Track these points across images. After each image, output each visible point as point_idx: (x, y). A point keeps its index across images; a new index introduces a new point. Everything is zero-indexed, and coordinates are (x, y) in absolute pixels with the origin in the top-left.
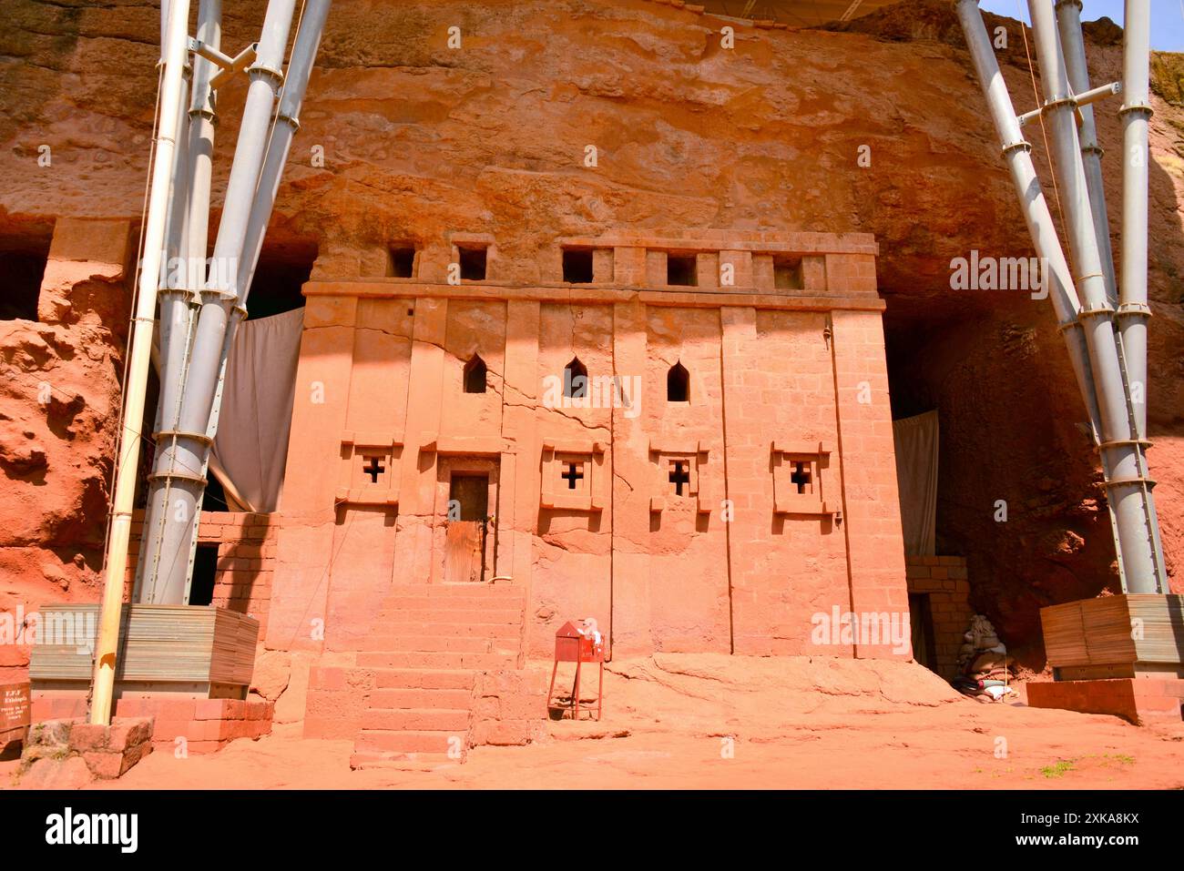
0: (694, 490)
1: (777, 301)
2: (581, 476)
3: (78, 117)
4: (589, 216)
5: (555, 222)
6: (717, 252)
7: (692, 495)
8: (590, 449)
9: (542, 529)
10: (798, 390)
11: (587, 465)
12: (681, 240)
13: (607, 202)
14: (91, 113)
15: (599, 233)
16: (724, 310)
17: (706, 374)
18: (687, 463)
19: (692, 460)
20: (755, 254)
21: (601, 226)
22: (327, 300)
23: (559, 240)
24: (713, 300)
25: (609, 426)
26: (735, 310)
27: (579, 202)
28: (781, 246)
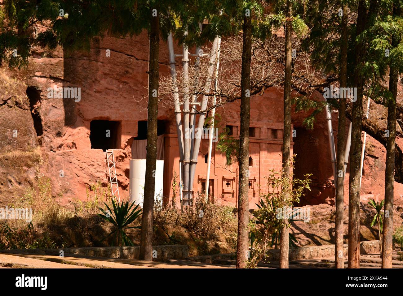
0: (253, 188)
1: (272, 142)
2: (230, 184)
3: (105, 78)
4: (233, 117)
5: (226, 119)
6: (260, 128)
7: (252, 189)
8: (232, 178)
9: (223, 197)
10: (275, 164)
11: (231, 182)
12: (253, 125)
13: (237, 113)
14: (108, 77)
15: (235, 122)
16: (261, 144)
17: (256, 160)
18: (251, 181)
19: (253, 181)
20: (268, 129)
21: (236, 120)
22: (175, 139)
23: (226, 123)
24: (259, 141)
25: (236, 172)
26: (263, 144)
27: (231, 114)
28: (274, 127)
